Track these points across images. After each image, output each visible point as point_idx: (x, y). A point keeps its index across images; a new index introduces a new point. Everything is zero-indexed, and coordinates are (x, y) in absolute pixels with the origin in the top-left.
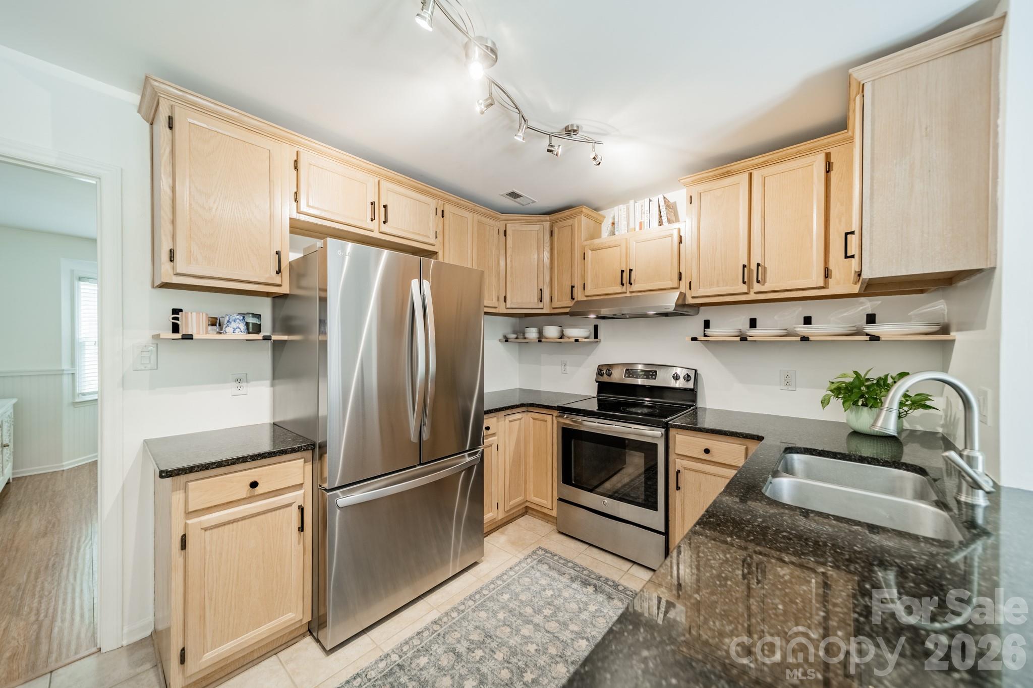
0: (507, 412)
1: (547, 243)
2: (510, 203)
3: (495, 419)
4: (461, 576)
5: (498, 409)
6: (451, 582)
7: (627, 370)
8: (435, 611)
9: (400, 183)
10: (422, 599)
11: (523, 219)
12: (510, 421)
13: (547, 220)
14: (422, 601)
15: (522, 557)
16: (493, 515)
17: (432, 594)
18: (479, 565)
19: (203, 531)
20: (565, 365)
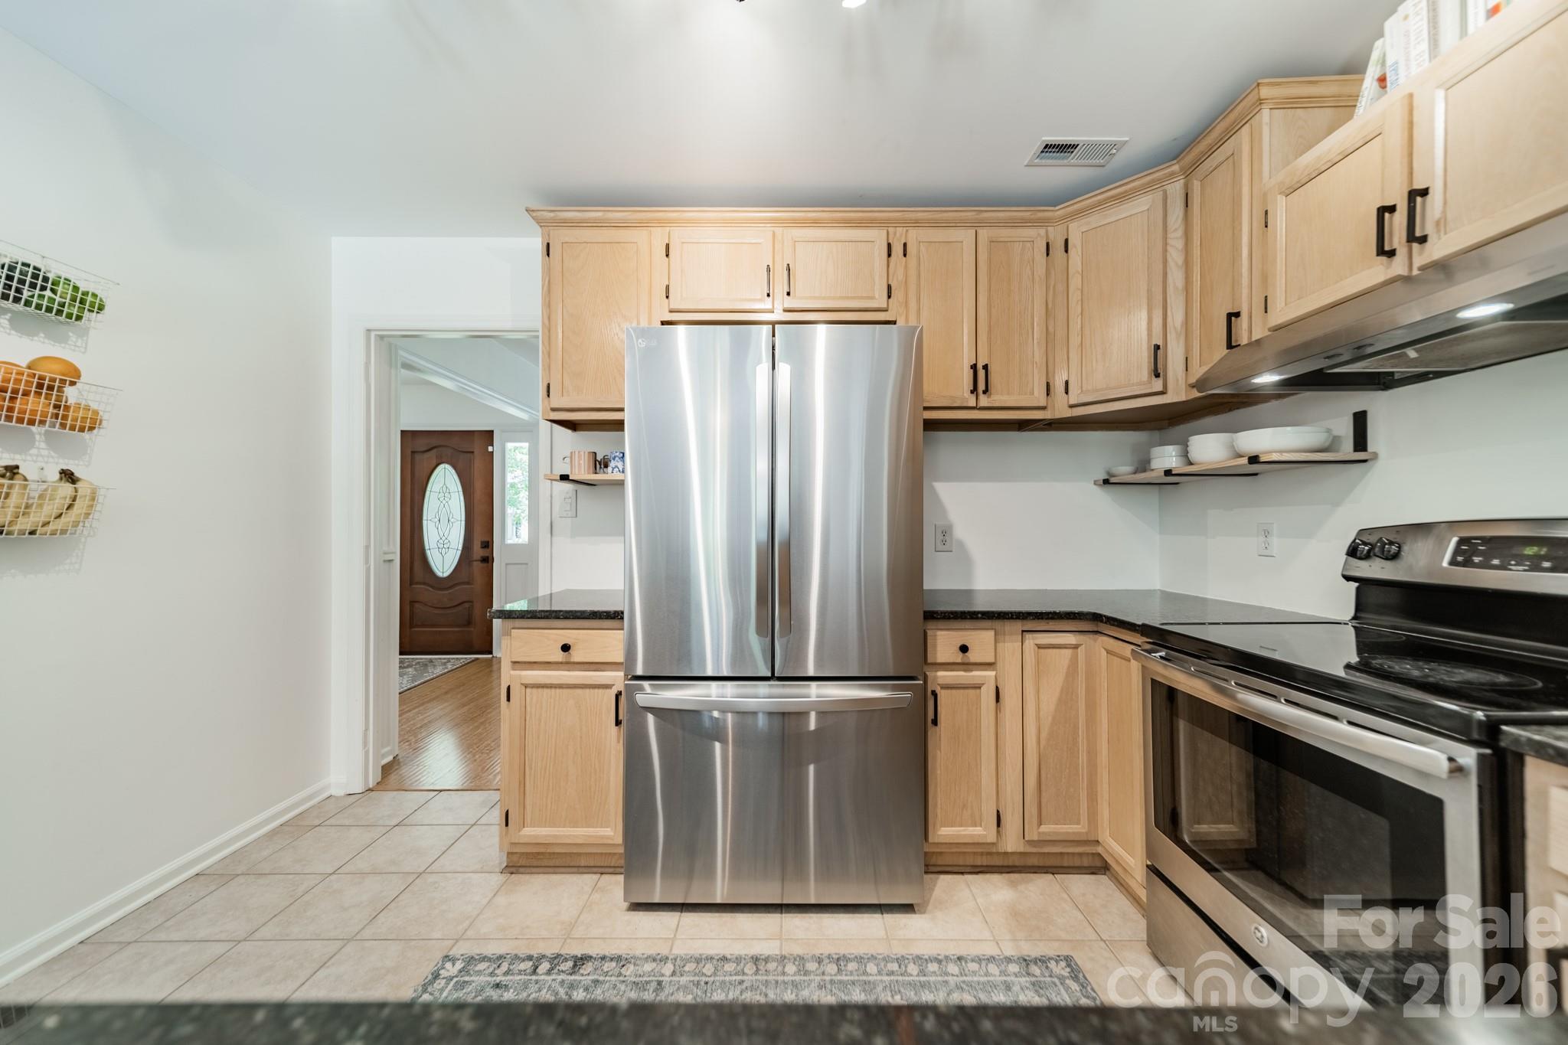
0: (1030, 625)
1: (1176, 230)
2: (1060, 174)
3: (992, 633)
4: (866, 915)
5: (993, 612)
6: (841, 915)
7: (1462, 541)
8: (778, 942)
9: (816, 223)
10: (781, 913)
11: (1108, 198)
12: (1039, 647)
13: (1172, 175)
14: (779, 915)
15: (1009, 951)
16: (985, 836)
17: (800, 915)
18: (913, 916)
19: (523, 688)
20: (1267, 533)
